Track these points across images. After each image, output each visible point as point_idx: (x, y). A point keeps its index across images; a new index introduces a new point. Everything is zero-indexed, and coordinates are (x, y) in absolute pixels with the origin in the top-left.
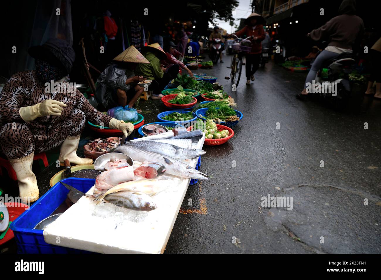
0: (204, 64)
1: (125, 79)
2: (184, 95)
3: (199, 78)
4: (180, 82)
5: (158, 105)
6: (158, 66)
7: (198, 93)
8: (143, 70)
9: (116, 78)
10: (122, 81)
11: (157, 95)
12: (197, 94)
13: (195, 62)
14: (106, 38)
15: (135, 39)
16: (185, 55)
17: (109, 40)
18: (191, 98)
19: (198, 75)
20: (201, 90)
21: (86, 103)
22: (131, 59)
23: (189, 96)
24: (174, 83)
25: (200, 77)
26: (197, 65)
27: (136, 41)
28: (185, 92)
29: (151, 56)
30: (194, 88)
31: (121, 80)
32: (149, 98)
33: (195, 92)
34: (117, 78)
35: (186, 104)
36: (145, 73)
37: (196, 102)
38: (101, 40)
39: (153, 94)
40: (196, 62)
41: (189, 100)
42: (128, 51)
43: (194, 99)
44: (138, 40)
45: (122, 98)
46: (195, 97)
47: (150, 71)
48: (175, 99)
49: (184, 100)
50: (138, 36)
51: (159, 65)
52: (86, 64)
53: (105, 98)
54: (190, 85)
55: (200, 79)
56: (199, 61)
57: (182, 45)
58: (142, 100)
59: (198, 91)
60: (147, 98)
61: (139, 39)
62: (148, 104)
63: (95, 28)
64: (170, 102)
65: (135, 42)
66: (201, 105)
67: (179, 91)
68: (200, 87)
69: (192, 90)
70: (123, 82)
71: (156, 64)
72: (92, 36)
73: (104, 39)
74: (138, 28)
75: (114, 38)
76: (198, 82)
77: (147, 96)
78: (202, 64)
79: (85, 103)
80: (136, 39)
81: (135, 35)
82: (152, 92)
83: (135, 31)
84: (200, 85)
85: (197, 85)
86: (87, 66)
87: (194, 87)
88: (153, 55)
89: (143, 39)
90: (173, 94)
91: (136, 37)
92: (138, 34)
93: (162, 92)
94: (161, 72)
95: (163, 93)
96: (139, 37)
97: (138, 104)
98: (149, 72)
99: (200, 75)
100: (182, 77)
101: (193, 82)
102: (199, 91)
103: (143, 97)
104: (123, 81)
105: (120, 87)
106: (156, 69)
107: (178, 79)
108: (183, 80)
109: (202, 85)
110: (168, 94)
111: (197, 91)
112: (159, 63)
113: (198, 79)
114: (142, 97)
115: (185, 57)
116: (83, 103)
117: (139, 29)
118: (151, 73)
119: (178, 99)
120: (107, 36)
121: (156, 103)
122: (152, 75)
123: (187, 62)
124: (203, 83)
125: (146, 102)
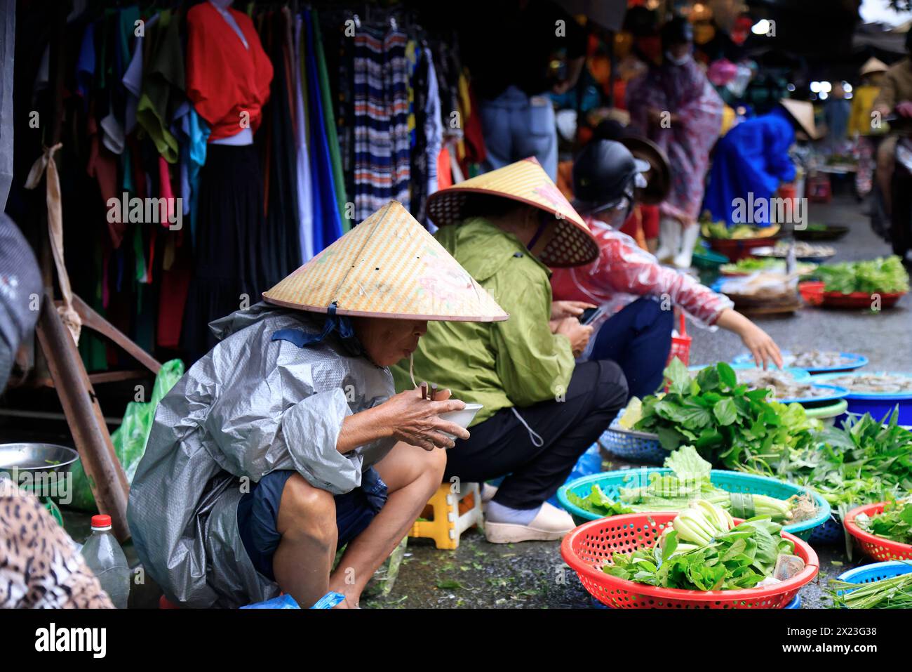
0: (844, 282)
1: (334, 415)
2: (725, 521)
3: (819, 387)
4: (682, 420)
5: (530, 584)
6: (537, 318)
7: (818, 504)
8: (433, 344)
9: (276, 409)
10: (313, 430)
11: (525, 515)
12: (806, 506)
13: (780, 266)
14: (198, 136)
15: (374, 134)
16: (701, 219)
17: (214, 151)
18: (774, 541)
19: (808, 361)
20: (835, 478)
21: (83, 590)
22: (387, 298)
23: (760, 526)
24: (641, 425)
25: (820, 379)
26: (793, 285)
27: (381, 145)
28: (722, 495)
29: (490, 252)
30: (783, 467)
31: (312, 419)
32: (465, 535)
33: (794, 491)
34: (286, 405)
35: (741, 585)
36: (447, 365)
37: (810, 570)
38: (163, 149)
39: (496, 508)
40: (788, 268)
41: (757, 556)
42: (368, 238)
43: (797, 551)
44: (394, 140)
45: (313, 540)
46: (796, 534)
47: (476, 348)
48: (657, 552)
49: (725, 559)
50: (398, 112)
51: (542, 309)
52: (59, 310)
53: (189, 532)
54: (762, 440)
55: (825, 395)
56: (802, 260)
57: (681, 153)
58: (423, 545)
59: (817, 485)
60: (456, 535)
61: (400, 128)
62: (462, 575)
63: (130, 79)
64: (624, 572)
65: (376, 152)
66: (847, 597)
67: (683, 490)
68: (827, 455)
69: (773, 479)
70: (321, 433)
71: (520, 301)
72: (108, 125)
73: (185, 141)
74: (396, 62)
75: (244, 138)
76: (811, 421)
77: (454, 515)
78: (828, 278)
79: (76, 591)
80: (385, 136)
81: (375, 111)
82: (490, 490)
83: (376, 85)
84: (830, 443)
85: (803, 439)
86: (66, 320)
87: (784, 455)
88: (505, 242)
89: (430, 134)
90: (639, 511)
91: (383, 119)
92: (398, 102)
93: (564, 492)
94: (553, 359)
95: (570, 504)
96: (402, 119)
97: (390, 578)
98: (471, 353)
99: (817, 367)
100: (696, 389)
101: (776, 417)
102: (827, 483)
103: (430, 523)
104: (324, 425)
105: (300, 467)
106: (520, 338)
107: (673, 399)
108: (709, 407)
109: (844, 444)
110: (604, 510)
111: (810, 490)
112: (542, 298)
113: (809, 397)
114: (422, 529)
115: (701, 235)
116: (68, 590)
117: (402, 71)
118: (488, 359)
119: (682, 548)
120: (203, 123)
121: (514, 573)
122: (496, 380)
123: (718, 264)
124: (854, 431)
125: (449, 566)
